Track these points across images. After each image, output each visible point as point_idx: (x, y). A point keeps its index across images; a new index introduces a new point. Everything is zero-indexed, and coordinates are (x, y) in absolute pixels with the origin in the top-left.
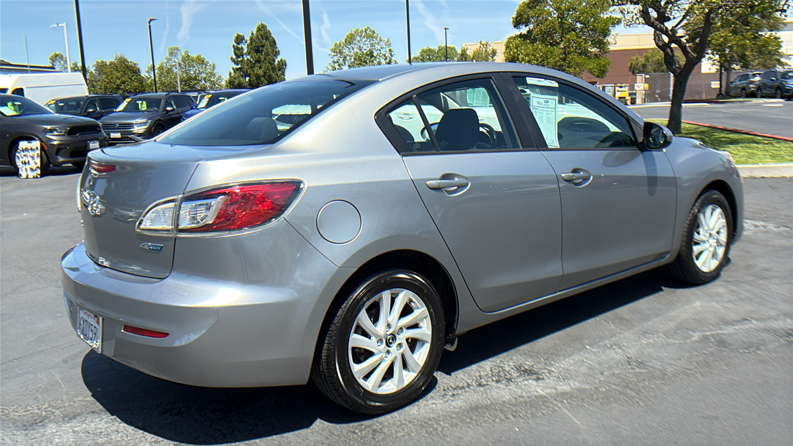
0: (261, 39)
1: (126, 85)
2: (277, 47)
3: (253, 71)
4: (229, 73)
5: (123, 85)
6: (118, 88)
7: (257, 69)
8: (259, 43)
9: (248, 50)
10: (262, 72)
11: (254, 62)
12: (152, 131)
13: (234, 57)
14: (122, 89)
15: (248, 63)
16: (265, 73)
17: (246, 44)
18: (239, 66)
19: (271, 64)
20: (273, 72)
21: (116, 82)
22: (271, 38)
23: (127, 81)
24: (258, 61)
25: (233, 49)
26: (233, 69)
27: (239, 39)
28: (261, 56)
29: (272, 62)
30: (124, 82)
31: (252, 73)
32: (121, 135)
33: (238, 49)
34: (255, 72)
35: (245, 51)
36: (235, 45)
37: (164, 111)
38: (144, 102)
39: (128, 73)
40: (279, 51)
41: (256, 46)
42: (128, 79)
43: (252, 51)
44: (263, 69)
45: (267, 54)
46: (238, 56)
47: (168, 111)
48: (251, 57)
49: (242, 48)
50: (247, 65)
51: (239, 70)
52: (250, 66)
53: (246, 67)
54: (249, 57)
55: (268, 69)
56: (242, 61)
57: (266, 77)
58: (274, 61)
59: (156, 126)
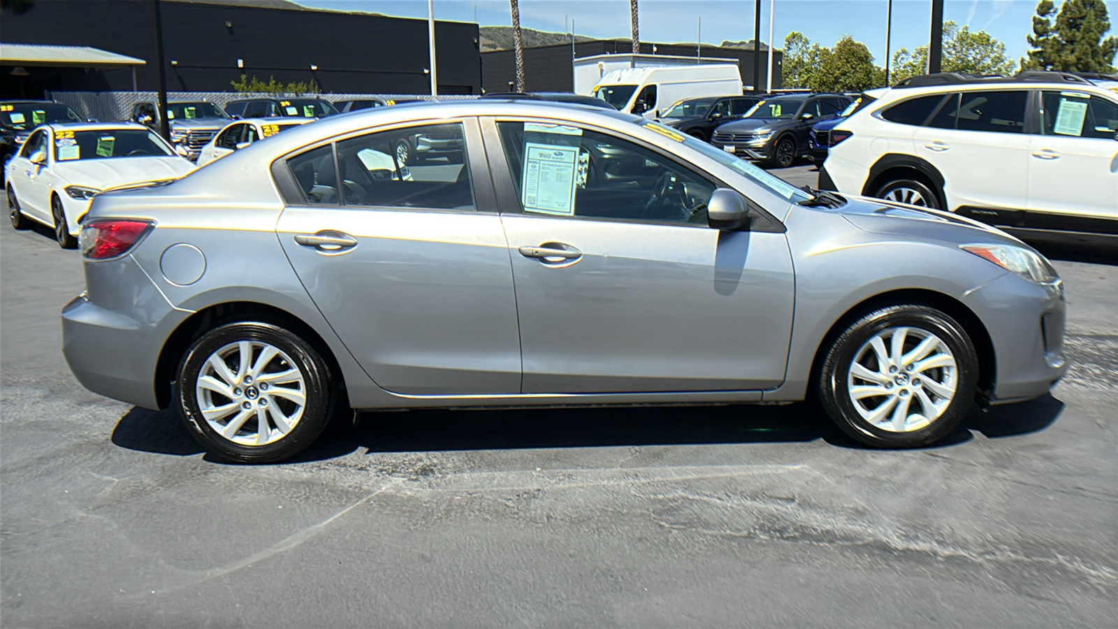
0: (1082, 6)
1: (846, 77)
2: (1107, 19)
3: (1060, 56)
4: (1020, 59)
5: (843, 77)
6: (836, 81)
7: (1067, 54)
8: (1078, 12)
9: (1057, 24)
10: (1074, 58)
11: (1064, 42)
12: (775, 145)
13: (1034, 36)
14: (841, 82)
15: (1053, 45)
16: (1079, 59)
17: (1056, 15)
18: (1039, 49)
19: (1091, 46)
20: (1093, 59)
21: (834, 73)
22: (1099, 6)
23: (849, 72)
24: (1071, 42)
25: (1032, 23)
26: (1029, 53)
27: (1045, 9)
28: (1077, 34)
29: (1094, 43)
30: (844, 74)
31: (1058, 59)
32: (736, 148)
33: (1041, 22)
34: (1063, 58)
35: (1053, 24)
36: (1038, 16)
37: (799, 119)
38: (779, 107)
39: (852, 61)
40: (1109, 25)
41: (1071, 18)
42: (851, 70)
43: (1064, 26)
44: (1076, 54)
45: (1088, 30)
46: (1039, 34)
47: (806, 119)
48: (1061, 35)
49: (1048, 21)
50: (1052, 48)
51: (1038, 55)
52: (1056, 48)
53: (1049, 50)
54: (1056, 35)
55: (1084, 54)
56: (1043, 41)
57: (1080, 66)
58: (1098, 40)
59: (781, 139)
